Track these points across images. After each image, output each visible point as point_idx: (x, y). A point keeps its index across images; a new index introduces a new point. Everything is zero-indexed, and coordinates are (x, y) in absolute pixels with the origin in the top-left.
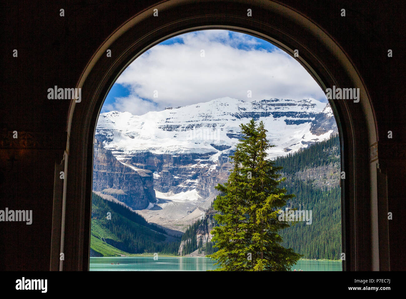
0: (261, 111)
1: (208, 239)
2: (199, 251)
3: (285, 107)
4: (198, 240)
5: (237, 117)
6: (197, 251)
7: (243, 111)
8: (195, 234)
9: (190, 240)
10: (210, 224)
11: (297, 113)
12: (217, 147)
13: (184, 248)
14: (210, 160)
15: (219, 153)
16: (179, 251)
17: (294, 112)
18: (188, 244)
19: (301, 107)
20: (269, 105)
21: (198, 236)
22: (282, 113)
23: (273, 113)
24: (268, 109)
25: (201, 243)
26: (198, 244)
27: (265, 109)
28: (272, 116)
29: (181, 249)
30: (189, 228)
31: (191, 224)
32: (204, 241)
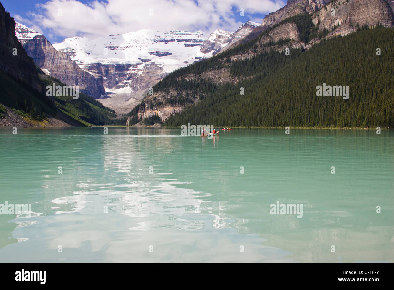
0: (170, 38)
1: (145, 116)
2: (140, 123)
3: (184, 36)
4: (139, 117)
5: (155, 41)
6: (139, 123)
7: (158, 38)
8: (137, 112)
9: (133, 117)
10: (147, 106)
11: (191, 40)
12: (142, 60)
13: (130, 122)
14: (138, 68)
15: (144, 64)
16: (127, 124)
17: (190, 39)
18: (133, 119)
19: (194, 36)
20: (174, 34)
21: (139, 114)
22: (183, 39)
23: (177, 40)
24: (174, 37)
25: (141, 118)
26: (139, 119)
27: (172, 37)
28: (176, 41)
29: (128, 122)
30: (132, 108)
31: (134, 107)
32: (143, 117)
